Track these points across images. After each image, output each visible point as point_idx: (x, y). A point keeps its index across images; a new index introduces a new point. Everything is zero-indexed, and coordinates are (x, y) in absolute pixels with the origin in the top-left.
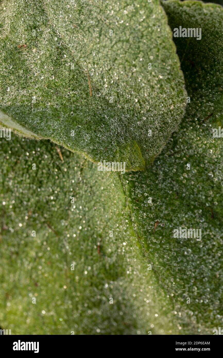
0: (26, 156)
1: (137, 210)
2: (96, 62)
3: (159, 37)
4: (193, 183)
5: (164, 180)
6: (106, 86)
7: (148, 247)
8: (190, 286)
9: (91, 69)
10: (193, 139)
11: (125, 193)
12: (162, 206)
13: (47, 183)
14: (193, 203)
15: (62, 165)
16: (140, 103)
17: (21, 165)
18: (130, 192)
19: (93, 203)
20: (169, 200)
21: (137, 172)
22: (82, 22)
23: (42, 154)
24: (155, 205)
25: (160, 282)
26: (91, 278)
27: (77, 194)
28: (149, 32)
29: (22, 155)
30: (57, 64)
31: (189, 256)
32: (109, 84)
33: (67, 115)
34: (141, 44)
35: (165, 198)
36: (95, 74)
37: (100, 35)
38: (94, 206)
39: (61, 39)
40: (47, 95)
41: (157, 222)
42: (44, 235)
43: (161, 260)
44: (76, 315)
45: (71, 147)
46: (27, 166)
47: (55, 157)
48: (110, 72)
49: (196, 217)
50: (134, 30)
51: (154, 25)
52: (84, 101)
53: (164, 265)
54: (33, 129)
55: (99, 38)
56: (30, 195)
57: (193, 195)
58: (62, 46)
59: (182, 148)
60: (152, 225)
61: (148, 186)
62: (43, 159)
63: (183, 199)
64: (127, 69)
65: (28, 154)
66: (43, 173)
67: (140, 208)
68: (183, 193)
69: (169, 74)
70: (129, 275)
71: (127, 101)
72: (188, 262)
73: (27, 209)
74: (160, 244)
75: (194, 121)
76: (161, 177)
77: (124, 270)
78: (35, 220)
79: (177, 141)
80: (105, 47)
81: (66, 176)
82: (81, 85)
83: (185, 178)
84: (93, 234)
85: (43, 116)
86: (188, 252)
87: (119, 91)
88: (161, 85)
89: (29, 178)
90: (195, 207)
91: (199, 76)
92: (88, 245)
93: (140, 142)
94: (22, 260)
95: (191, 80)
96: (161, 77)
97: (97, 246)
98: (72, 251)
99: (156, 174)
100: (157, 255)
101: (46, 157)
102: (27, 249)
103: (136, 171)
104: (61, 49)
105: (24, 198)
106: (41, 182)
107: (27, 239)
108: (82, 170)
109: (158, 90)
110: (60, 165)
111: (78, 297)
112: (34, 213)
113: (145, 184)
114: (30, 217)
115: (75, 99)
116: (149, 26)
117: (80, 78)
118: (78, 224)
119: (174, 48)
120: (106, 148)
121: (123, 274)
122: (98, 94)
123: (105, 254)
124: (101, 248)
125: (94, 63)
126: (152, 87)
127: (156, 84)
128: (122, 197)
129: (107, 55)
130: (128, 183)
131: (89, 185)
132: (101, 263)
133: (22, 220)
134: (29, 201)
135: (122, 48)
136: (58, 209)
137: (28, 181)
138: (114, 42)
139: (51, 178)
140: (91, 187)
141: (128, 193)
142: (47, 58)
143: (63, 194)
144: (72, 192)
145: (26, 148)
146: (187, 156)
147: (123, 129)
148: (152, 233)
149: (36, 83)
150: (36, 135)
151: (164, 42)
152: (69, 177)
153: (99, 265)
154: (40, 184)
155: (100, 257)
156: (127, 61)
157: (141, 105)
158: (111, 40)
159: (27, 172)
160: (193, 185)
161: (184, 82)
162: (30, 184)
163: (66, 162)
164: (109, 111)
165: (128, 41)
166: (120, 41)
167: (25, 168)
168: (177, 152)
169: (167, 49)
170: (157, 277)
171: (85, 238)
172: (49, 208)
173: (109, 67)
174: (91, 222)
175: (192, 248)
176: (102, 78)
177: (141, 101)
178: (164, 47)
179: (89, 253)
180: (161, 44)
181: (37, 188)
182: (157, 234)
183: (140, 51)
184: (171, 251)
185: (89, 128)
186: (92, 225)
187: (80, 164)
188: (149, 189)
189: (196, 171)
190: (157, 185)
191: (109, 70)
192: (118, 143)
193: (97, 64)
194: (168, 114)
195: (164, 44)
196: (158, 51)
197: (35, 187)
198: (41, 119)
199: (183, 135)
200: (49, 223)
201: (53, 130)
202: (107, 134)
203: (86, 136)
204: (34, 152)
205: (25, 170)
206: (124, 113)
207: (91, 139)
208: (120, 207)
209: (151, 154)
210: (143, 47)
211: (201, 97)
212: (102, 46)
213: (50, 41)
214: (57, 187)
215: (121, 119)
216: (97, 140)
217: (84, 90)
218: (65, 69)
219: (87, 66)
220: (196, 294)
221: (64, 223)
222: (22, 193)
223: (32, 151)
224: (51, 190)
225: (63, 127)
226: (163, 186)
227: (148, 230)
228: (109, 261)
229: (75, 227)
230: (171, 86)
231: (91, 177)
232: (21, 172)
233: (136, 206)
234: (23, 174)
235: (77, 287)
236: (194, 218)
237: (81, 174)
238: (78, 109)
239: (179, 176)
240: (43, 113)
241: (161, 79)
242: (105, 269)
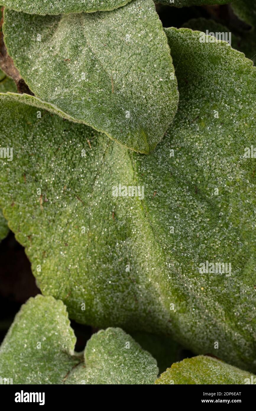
0: (65, 144)
1: (142, 181)
2: (118, 69)
3: (161, 52)
4: (183, 166)
5: (162, 163)
6: (124, 86)
7: (149, 210)
8: (178, 242)
9: (114, 74)
10: (184, 135)
11: (133, 169)
12: (160, 181)
13: (79, 165)
14: (182, 181)
15: (91, 151)
16: (146, 99)
17: (61, 151)
18: (138, 168)
19: (111, 179)
20: (165, 178)
21: (143, 155)
22: (109, 42)
23: (76, 144)
24: (155, 179)
25: (156, 237)
26: (107, 238)
27: (100, 173)
28: (154, 48)
29: (62, 144)
30: (91, 71)
31: (177, 219)
32: (126, 84)
33: (96, 106)
34: (149, 57)
35: (163, 176)
36: (116, 78)
37: (121, 51)
38: (112, 181)
39: (94, 54)
40: (83, 92)
41: (156, 192)
42: (74, 206)
43: (157, 220)
44: (94, 268)
45: (98, 128)
46: (65, 152)
47: (85, 146)
48: (127, 76)
49: (184, 191)
50: (145, 46)
51: (158, 44)
52: (108, 97)
53: (159, 224)
54: (71, 114)
55: (121, 53)
56: (66, 174)
57: (183, 175)
58: (95, 59)
59: (177, 141)
60: (152, 193)
61: (151, 166)
62: (77, 147)
63: (175, 177)
64: (138, 74)
65: (66, 143)
66: (76, 157)
67: (144, 180)
68: (175, 173)
69: (167, 78)
70: (134, 234)
71: (138, 98)
72: (177, 223)
73: (63, 185)
74: (157, 207)
75: (185, 122)
76: (160, 160)
77: (131, 231)
78: (68, 193)
79: (173, 136)
80: (124, 58)
81: (93, 160)
82: (107, 86)
83: (177, 162)
84: (110, 202)
85: (79, 106)
86: (177, 216)
87: (133, 90)
88: (161, 86)
89: (66, 161)
90: (184, 184)
91: (190, 90)
92: (106, 211)
93: (146, 130)
94: (57, 226)
95: (184, 93)
96: (161, 80)
97: (112, 212)
98: (94, 217)
99: (157, 159)
100: (154, 216)
101: (79, 145)
102: (62, 217)
103: (143, 153)
104: (94, 61)
105: (61, 176)
106: (74, 164)
107: (61, 210)
108: (104, 155)
109: (158, 89)
110: (89, 152)
111: (96, 253)
112: (68, 188)
113: (149, 164)
114: (64, 191)
115: (101, 95)
116: (155, 45)
117: (106, 81)
118: (99, 196)
119: (171, 60)
120: (122, 130)
121: (130, 235)
122: (118, 92)
123: (117, 219)
124: (115, 214)
125: (116, 70)
126: (155, 87)
127: (158, 85)
128: (132, 171)
129: (125, 64)
130: (136, 162)
131: (109, 166)
132: (114, 226)
133: (59, 194)
134: (65, 178)
135: (136, 59)
136: (85, 185)
137: (65, 163)
138: (130, 55)
139: (82, 161)
140: (110, 167)
141: (136, 169)
142: (84, 67)
143: (89, 173)
144: (96, 171)
145: (65, 138)
146: (180, 147)
147: (134, 118)
148: (152, 199)
149: (75, 84)
150: (73, 118)
151: (164, 55)
152: (94, 160)
153: (113, 227)
154: (74, 166)
155: (114, 221)
156: (139, 68)
157: (147, 101)
158: (129, 54)
159: (65, 157)
160: (183, 168)
161: (177, 85)
162: (66, 165)
163: (93, 150)
164: (125, 105)
165: (140, 54)
166: (134, 54)
167: (64, 153)
168: (173, 144)
169: (166, 60)
170: (154, 233)
171: (104, 207)
172: (79, 184)
173: (126, 73)
174: (109, 193)
175: (180, 214)
176: (121, 81)
177: (147, 98)
178: (164, 59)
179: (106, 218)
180: (162, 57)
181: (71, 169)
182: (156, 200)
183: (148, 61)
184: (165, 214)
185: (110, 116)
186: (109, 196)
187: (103, 151)
188: (151, 168)
189: (185, 158)
190: (157, 165)
191: (126, 75)
192: (131, 128)
193: (118, 70)
194: (165, 109)
195: (164, 57)
196: (160, 61)
197: (70, 168)
198: (78, 108)
199: (177, 132)
200: (78, 196)
201: (85, 115)
202: (123, 121)
203: (108, 121)
204: (71, 142)
205: (64, 155)
206: (135, 106)
207: (112, 123)
208: (130, 180)
209: (153, 141)
210: (150, 58)
211: (191, 105)
212: (123, 58)
213: (87, 56)
214: (86, 168)
215: (133, 111)
216: (116, 124)
217: (108, 89)
218: (96, 74)
219: (112, 73)
220: (181, 248)
221: (89, 195)
222: (60, 173)
223: (69, 140)
224: (81, 170)
225: (92, 113)
226: (161, 167)
227: (149, 197)
228: (121, 224)
229: (97, 198)
230: (168, 87)
231: (111, 160)
232: (61, 156)
233: (141, 179)
234: (62, 158)
235: (96, 246)
236: (183, 192)
237: (104, 158)
238: (103, 102)
239: (173, 161)
240: (79, 104)
241: (161, 81)
242: (118, 231)
